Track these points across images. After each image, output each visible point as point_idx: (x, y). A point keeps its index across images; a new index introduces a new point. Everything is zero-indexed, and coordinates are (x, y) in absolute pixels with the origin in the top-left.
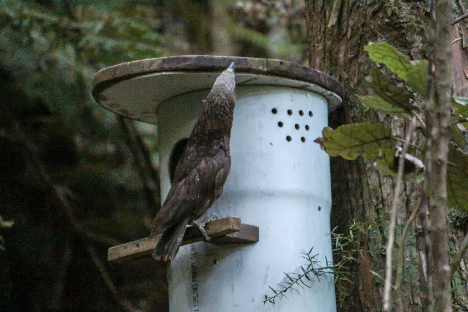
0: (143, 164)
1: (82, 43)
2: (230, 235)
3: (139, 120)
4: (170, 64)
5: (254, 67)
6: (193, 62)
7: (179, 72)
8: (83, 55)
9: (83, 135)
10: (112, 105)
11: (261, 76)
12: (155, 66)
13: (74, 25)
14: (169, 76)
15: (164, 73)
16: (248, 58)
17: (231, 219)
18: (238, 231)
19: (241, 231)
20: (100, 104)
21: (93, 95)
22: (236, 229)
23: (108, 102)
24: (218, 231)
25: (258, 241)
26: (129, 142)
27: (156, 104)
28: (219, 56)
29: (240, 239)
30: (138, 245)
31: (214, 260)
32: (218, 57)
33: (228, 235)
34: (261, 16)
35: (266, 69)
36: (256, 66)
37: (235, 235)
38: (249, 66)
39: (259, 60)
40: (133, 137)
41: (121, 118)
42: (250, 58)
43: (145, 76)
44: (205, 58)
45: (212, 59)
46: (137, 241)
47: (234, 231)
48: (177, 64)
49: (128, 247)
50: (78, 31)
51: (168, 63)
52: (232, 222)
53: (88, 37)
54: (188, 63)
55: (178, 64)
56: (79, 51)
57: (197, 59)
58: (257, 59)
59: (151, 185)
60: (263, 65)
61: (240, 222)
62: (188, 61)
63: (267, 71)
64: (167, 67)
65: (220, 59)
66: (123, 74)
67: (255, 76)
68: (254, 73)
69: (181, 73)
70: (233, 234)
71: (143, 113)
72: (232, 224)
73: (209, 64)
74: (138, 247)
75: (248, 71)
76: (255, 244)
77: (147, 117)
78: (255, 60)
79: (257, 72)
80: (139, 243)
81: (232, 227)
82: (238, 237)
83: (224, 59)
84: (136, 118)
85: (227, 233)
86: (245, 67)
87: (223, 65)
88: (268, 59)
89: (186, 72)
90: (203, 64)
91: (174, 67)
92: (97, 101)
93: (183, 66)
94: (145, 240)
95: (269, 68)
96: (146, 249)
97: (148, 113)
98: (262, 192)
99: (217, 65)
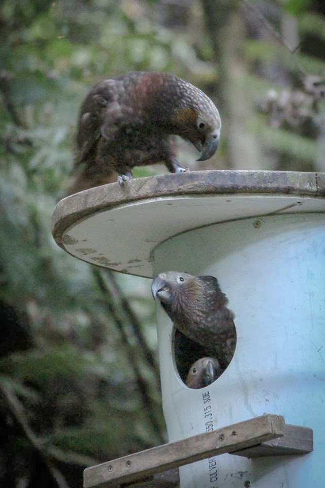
0: (132, 341)
1: (34, 162)
2: (269, 443)
3: (124, 272)
4: (170, 185)
5: (298, 186)
6: (203, 180)
7: (184, 197)
8: (37, 179)
9: (40, 303)
10: (84, 251)
11: (308, 198)
12: (146, 190)
13: (22, 134)
14: (170, 204)
15: (160, 199)
16: (287, 172)
17: (269, 418)
18: (281, 436)
19: (285, 435)
20: (64, 249)
21: (55, 237)
22: (278, 433)
23: (77, 246)
24: (250, 438)
25: (313, 450)
26: (110, 308)
27: (149, 247)
28: (243, 171)
29: (285, 449)
30: (129, 463)
31: (246, 482)
32: (242, 173)
33: (265, 443)
34: (305, 112)
35: (315, 189)
36: (300, 183)
37: (276, 443)
38: (289, 185)
39: (305, 175)
40: (116, 301)
41: (96, 271)
42: (290, 172)
43: (132, 205)
44: (221, 174)
45: (233, 176)
46: (128, 457)
47: (275, 436)
48: (180, 185)
49: (114, 467)
50: (28, 143)
51: (166, 184)
52: (271, 423)
53: (44, 152)
54: (196, 183)
55: (182, 184)
56: (30, 173)
57: (210, 176)
58: (301, 173)
59: (147, 373)
60: (310, 182)
61: (283, 422)
62: (197, 180)
63: (317, 191)
64: (165, 189)
65: (245, 174)
66: (98, 203)
67: (298, 198)
68: (298, 195)
69: (186, 198)
70: (273, 440)
71: (131, 262)
72: (272, 425)
73: (229, 184)
74: (129, 466)
75: (288, 191)
76: (307, 455)
77: (136, 267)
78: (298, 175)
79: (302, 193)
80: (131, 460)
81: (271, 431)
82: (281, 445)
83: (252, 175)
84: (120, 270)
85: (265, 440)
86: (283, 186)
87: (250, 184)
88: (317, 173)
89: (194, 197)
90: (219, 183)
91: (176, 190)
92: (60, 245)
93: (189, 188)
94: (139, 455)
95: (319, 186)
96: (142, 469)
97: (137, 261)
98: (315, 376)
99: (241, 184)
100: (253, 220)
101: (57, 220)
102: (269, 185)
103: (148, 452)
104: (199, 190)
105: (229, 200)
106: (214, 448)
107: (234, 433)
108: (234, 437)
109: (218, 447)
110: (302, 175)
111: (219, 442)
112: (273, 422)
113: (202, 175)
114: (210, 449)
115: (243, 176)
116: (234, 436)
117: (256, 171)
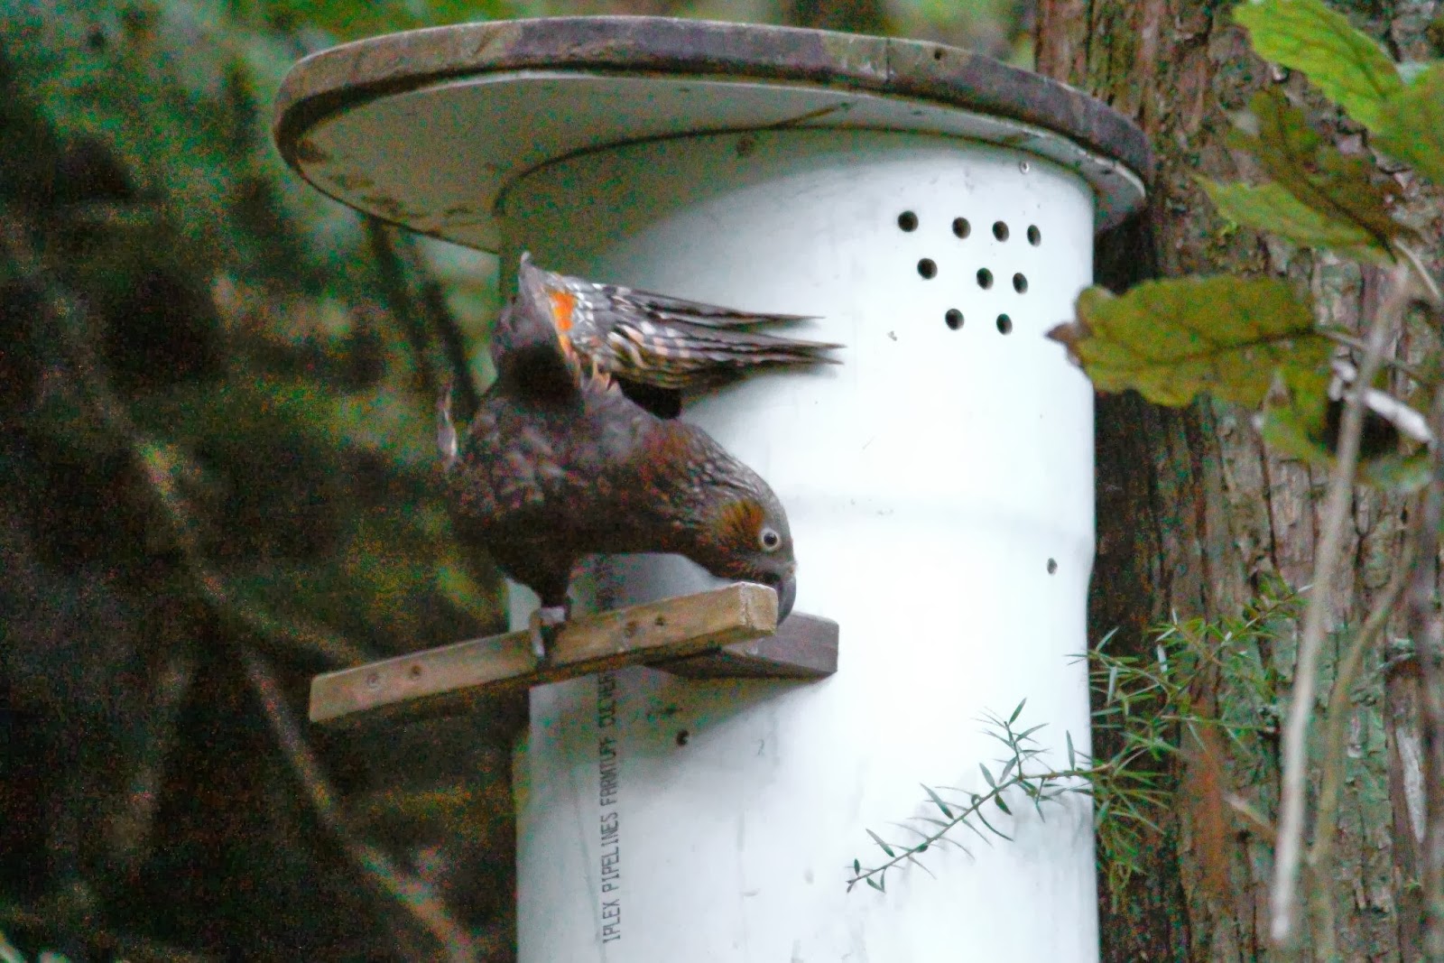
2: (737, 649)
3: (434, 234)
4: (549, 43)
5: (844, 66)
6: (629, 38)
7: (582, 73)
9: (243, 276)
10: (344, 182)
11: (867, 96)
12: (496, 51)
14: (549, 87)
15: (527, 75)
16: (822, 32)
17: (742, 590)
20: (299, 172)
21: (280, 144)
22: (759, 626)
23: (327, 169)
24: (696, 634)
25: (834, 671)
26: (399, 303)
28: (720, 23)
30: (416, 671)
31: (680, 733)
33: (730, 648)
35: (882, 75)
36: (850, 60)
37: (753, 649)
38: (823, 62)
39: (863, 42)
40: (413, 284)
42: (830, 33)
43: (461, 83)
44: (671, 28)
45: (698, 33)
46: (416, 658)
47: (752, 634)
48: (575, 46)
49: (383, 675)
51: (543, 41)
52: (746, 603)
54: (612, 43)
55: (579, 45)
57: (644, 29)
58: (852, 37)
60: (873, 59)
62: (614, 37)
63: (888, 81)
64: (538, 51)
65: (725, 31)
66: (386, 73)
67: (844, 95)
68: (842, 87)
69: (587, 76)
70: (749, 643)
71: (451, 212)
72: (747, 609)
73: (688, 50)
74: (415, 678)
75: (822, 77)
76: (825, 681)
77: (463, 225)
78: (847, 40)
79: (853, 82)
80: (420, 663)
81: (743, 621)
82: (764, 655)
83: (739, 33)
84: (426, 229)
85: (729, 642)
86: (811, 63)
87: (734, 55)
88: (892, 39)
89: (604, 75)
90: (664, 47)
91: (564, 57)
92: (291, 162)
93: (594, 53)
94: (441, 653)
95: (896, 70)
96: (445, 687)
97: (464, 211)
98: (853, 503)
99: (713, 52)
100: (735, 138)
101: (287, 106)
102: (780, 61)
103: (462, 649)
104: (617, 59)
105: (688, 87)
106: (612, 651)
107: (660, 622)
108: (659, 630)
109: (621, 650)
110: (855, 41)
111: (625, 640)
112: (750, 600)
113: (626, 26)
114: (602, 654)
115: (720, 35)
116: (659, 627)
117: (752, 25)
